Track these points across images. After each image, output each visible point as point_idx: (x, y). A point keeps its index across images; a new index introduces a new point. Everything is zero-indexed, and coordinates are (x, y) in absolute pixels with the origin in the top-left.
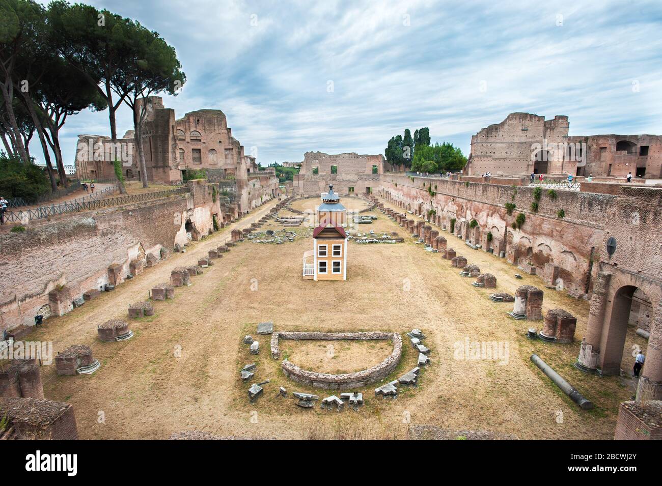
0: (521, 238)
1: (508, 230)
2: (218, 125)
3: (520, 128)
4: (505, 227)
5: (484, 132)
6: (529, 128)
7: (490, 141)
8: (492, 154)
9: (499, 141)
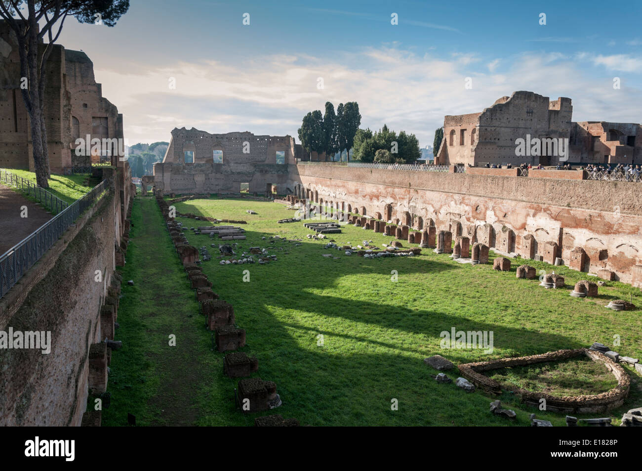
0: (587, 241)
1: (564, 232)
2: (82, 77)
3: (525, 110)
4: (559, 229)
5: (488, 113)
6: (535, 111)
7: (494, 125)
8: (497, 140)
9: (503, 125)
